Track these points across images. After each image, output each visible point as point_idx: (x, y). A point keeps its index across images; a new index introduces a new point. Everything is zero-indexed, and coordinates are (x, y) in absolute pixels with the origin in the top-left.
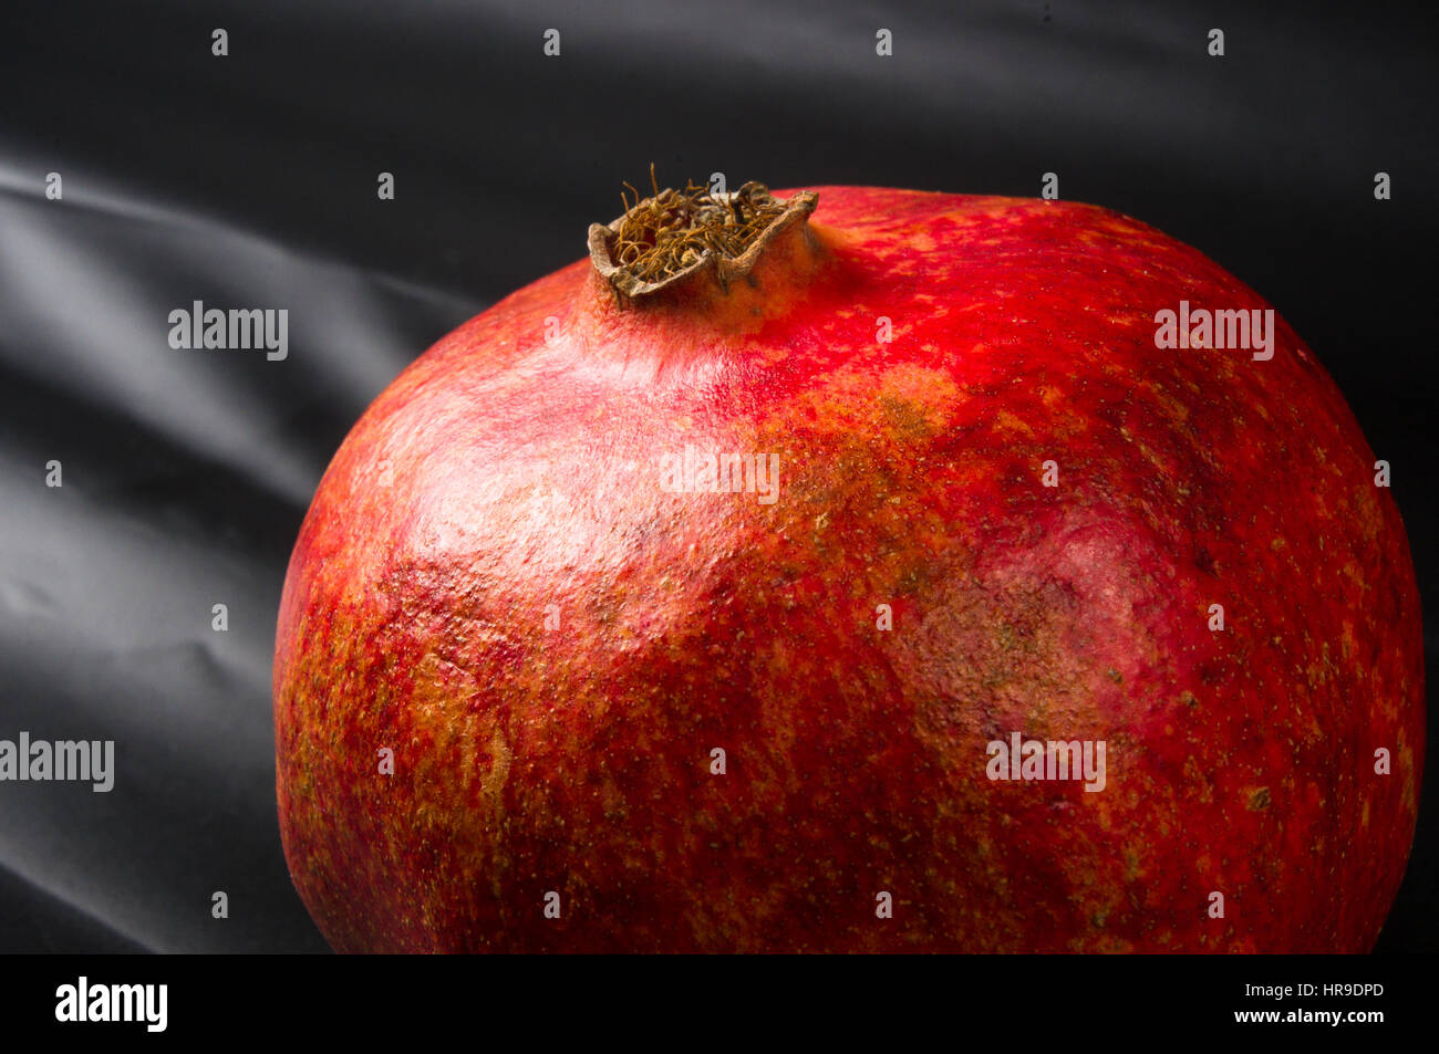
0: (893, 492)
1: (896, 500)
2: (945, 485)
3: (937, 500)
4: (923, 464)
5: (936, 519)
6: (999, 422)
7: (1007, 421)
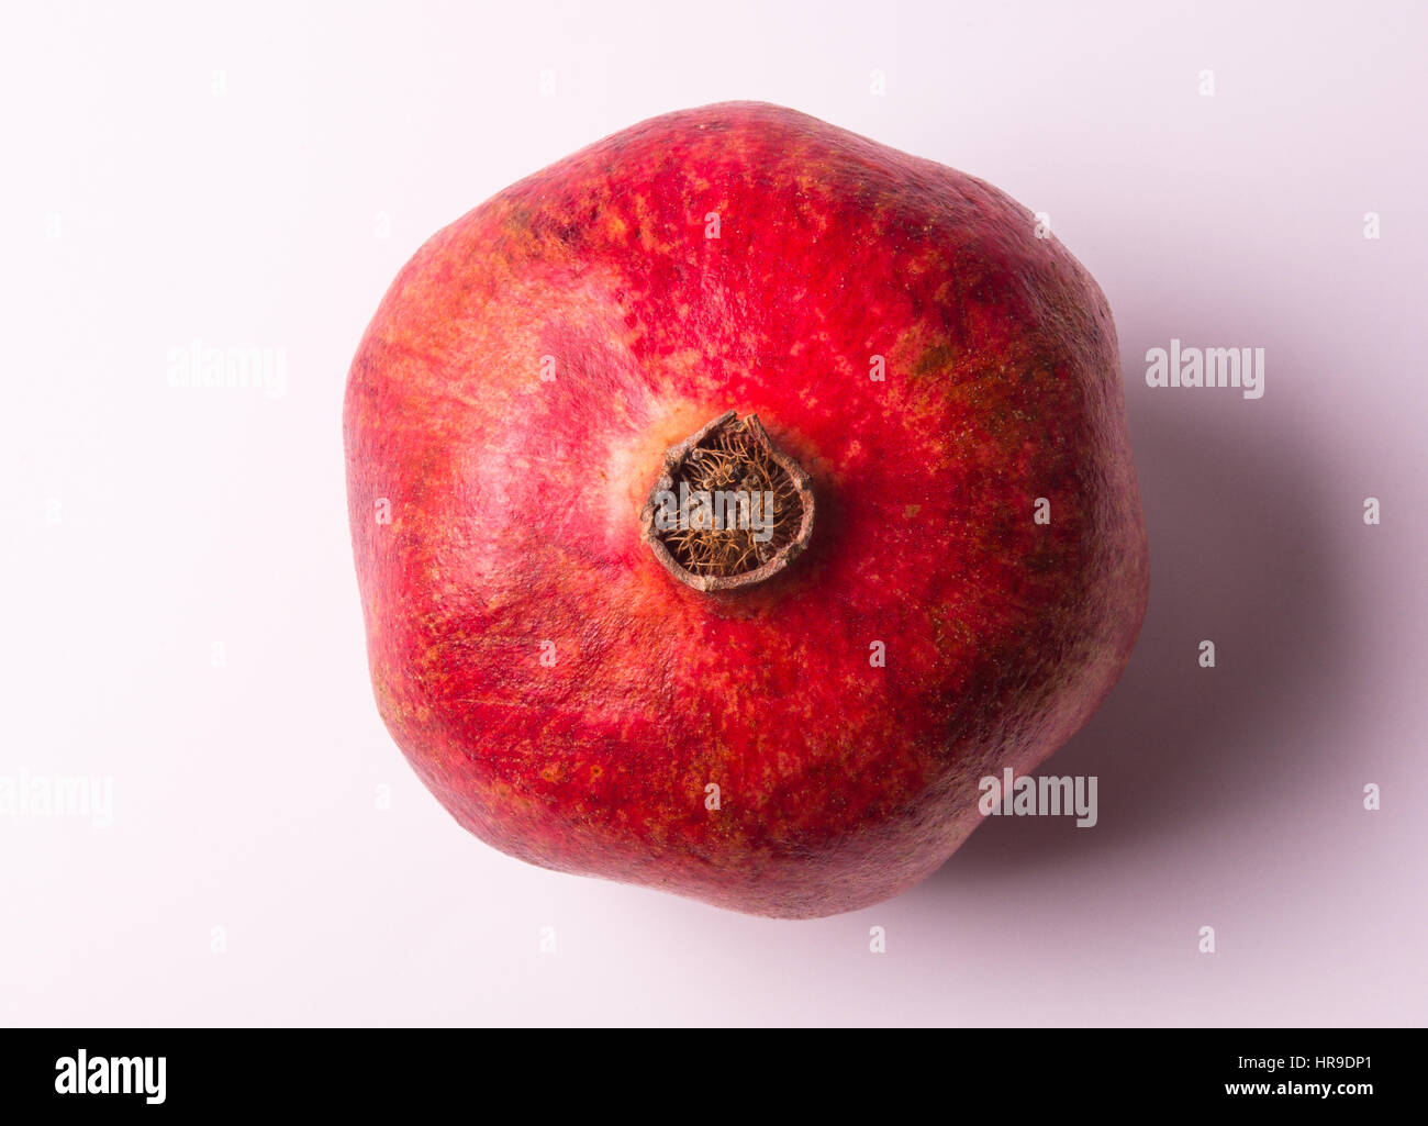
0: (998, 369)
1: (1003, 368)
2: (989, 338)
3: (1000, 344)
4: (973, 350)
5: (1011, 346)
6: (942, 300)
7: (941, 293)
